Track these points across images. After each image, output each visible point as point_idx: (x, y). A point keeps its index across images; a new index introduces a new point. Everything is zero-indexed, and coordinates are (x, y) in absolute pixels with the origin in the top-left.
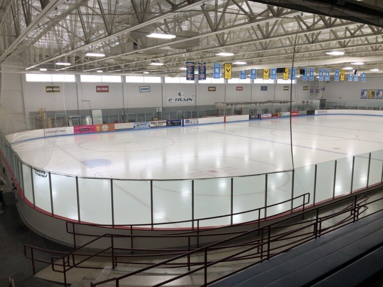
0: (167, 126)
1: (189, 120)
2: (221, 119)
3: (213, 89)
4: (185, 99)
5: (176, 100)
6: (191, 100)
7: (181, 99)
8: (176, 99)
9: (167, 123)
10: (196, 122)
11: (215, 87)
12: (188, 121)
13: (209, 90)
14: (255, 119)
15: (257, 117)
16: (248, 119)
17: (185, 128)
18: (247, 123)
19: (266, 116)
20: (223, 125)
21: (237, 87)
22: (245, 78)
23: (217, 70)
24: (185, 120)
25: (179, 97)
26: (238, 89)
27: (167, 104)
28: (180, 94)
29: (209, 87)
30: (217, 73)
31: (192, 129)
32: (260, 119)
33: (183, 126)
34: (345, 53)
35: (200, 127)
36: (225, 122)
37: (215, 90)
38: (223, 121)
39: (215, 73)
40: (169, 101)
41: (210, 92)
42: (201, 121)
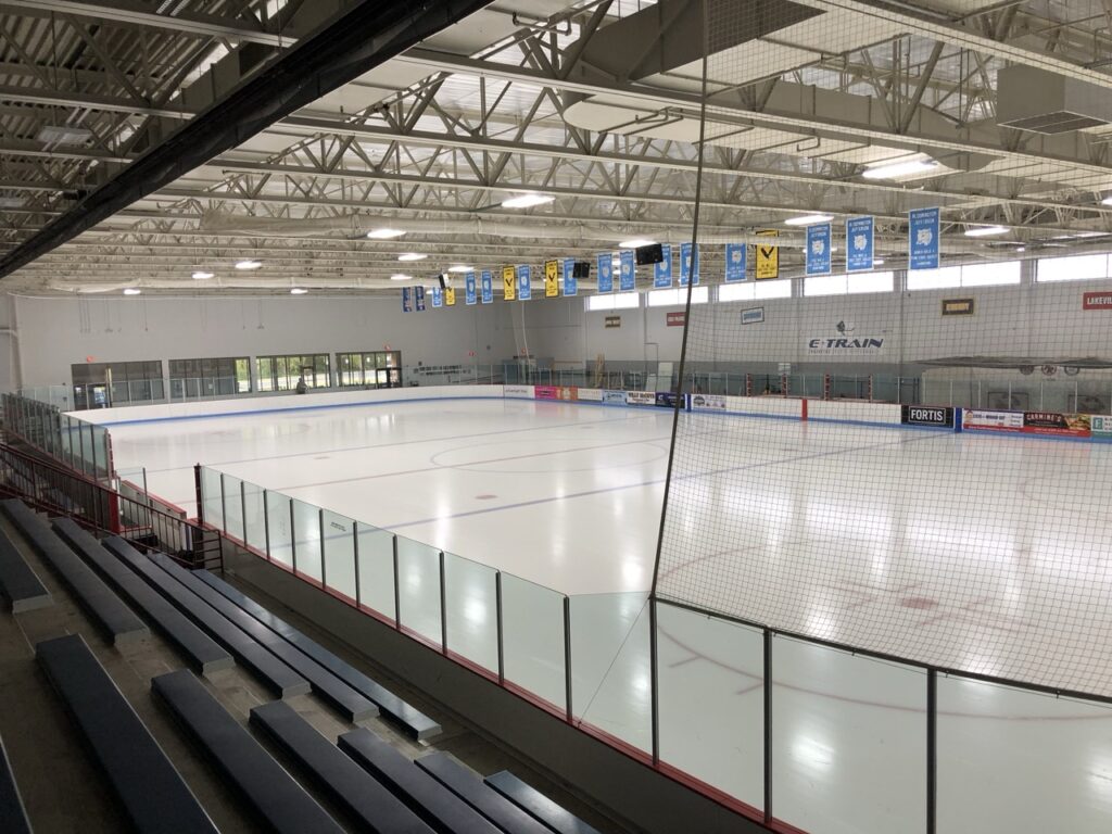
0: (656, 405)
1: (704, 396)
2: (793, 406)
3: (966, 306)
4: (856, 342)
5: (829, 345)
6: (878, 344)
7: (846, 341)
8: (831, 342)
9: (657, 400)
10: (719, 404)
11: (971, 302)
12: (700, 401)
13: (945, 312)
16: (898, 420)
17: (693, 416)
19: (992, 422)
20: (798, 427)
21: (1087, 296)
24: (693, 397)
25: (838, 335)
28: (841, 327)
29: (945, 302)
31: (710, 422)
32: (958, 430)
33: (689, 410)
35: (731, 422)
36: (805, 417)
37: (970, 311)
38: (800, 415)
40: (811, 345)
41: (953, 319)
42: (734, 403)
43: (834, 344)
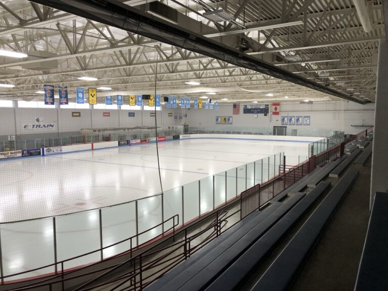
0: (22, 156)
1: (51, 148)
2: (88, 146)
3: (78, 114)
4: (44, 126)
5: (33, 127)
6: (52, 126)
7: (40, 125)
8: (34, 126)
9: (23, 153)
10: (59, 150)
11: (79, 113)
12: (49, 151)
13: (73, 116)
14: (124, 145)
15: (126, 142)
16: (117, 145)
17: (45, 158)
18: (117, 150)
19: (135, 142)
20: (90, 152)
21: (104, 113)
22: (111, 104)
23: (80, 95)
24: (45, 149)
25: (37, 123)
26: (105, 114)
27: (23, 131)
28: (38, 120)
29: (73, 113)
30: (80, 98)
31: (54, 159)
32: (130, 145)
33: (43, 155)
34: (201, 84)
35: (64, 156)
36: (93, 149)
37: (80, 116)
38: (91, 148)
39: (78, 97)
40: (25, 127)
41: (75, 118)
42: (65, 148)
43: (35, 126)
